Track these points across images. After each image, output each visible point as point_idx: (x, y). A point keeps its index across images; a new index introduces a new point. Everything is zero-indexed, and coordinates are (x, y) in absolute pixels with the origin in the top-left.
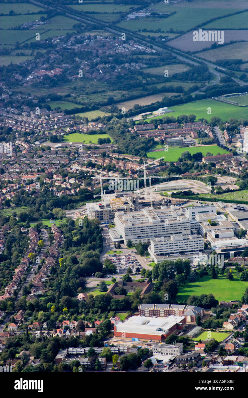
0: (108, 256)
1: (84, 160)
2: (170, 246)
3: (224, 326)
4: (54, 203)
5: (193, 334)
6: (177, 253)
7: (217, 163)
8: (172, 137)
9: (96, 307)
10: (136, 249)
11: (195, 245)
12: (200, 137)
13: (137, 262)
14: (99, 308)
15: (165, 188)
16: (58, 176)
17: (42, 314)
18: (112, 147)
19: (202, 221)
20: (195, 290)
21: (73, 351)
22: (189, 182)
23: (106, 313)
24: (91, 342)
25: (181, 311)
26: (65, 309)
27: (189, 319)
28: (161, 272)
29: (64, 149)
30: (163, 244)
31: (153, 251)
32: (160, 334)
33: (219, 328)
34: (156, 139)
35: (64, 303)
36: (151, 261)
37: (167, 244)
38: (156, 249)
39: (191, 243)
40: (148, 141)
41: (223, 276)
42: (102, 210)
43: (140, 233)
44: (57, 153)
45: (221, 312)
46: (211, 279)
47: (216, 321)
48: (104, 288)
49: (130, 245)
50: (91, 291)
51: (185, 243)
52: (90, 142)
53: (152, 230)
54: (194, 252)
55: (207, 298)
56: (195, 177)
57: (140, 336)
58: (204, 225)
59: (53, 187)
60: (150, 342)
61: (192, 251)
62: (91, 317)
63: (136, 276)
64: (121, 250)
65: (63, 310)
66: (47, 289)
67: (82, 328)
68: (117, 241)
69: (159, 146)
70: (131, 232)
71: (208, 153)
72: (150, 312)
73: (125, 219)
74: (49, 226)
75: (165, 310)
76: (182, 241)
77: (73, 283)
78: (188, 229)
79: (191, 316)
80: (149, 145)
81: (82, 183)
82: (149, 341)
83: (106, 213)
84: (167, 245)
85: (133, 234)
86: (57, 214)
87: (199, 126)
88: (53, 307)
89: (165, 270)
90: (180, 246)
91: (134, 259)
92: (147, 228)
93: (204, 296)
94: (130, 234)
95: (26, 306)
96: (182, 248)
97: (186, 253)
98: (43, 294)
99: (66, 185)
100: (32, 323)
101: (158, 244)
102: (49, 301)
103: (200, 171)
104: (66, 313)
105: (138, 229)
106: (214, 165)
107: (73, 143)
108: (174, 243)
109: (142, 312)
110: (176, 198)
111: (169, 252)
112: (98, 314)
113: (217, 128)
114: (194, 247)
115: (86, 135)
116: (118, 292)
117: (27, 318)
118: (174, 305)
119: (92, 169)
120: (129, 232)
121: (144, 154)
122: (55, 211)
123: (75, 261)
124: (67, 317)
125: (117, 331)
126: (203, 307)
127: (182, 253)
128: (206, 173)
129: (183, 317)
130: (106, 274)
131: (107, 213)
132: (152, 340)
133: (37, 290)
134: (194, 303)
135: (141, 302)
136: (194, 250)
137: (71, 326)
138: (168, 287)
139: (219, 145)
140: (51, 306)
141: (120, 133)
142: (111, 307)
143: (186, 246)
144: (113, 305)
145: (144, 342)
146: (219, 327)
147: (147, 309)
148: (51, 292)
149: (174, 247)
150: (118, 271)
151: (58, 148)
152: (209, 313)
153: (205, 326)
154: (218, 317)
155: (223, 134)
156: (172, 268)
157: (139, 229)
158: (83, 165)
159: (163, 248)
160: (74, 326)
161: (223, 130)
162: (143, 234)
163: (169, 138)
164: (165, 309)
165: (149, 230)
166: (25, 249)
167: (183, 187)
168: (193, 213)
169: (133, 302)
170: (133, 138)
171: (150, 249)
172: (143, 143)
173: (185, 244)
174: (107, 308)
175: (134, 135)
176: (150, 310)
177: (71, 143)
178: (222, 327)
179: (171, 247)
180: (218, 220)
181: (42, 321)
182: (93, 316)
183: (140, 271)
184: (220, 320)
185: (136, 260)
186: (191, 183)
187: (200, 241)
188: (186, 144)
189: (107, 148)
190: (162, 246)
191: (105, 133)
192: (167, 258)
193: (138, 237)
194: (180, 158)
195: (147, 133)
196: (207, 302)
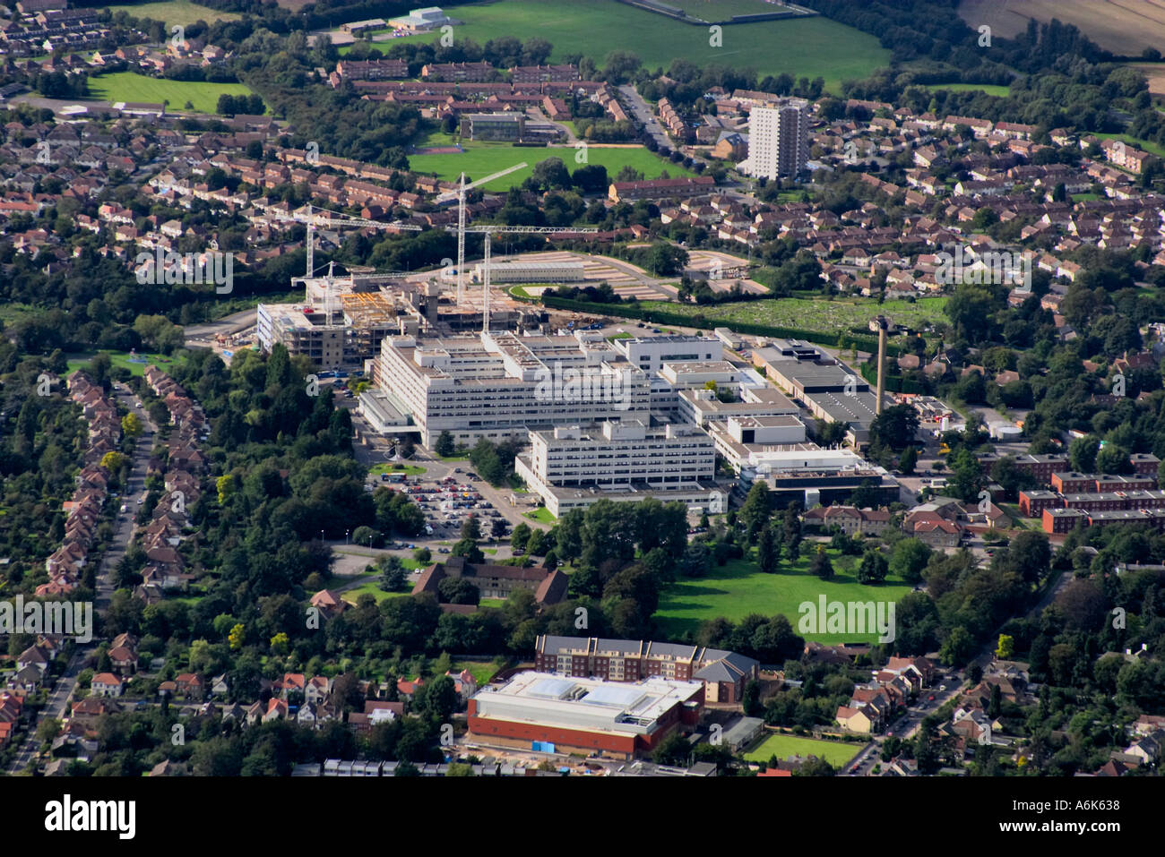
0: (379, 479)
1: (190, 165)
2: (600, 457)
3: (840, 720)
4: (131, 298)
5: (739, 739)
6: (623, 481)
7: (663, 204)
8: (478, 110)
9: (387, 638)
10: (474, 462)
11: (687, 459)
12: (578, 116)
13: (484, 503)
14: (395, 640)
15: (510, 276)
16: (115, 211)
17: (204, 648)
18: (274, 128)
19: (686, 386)
20: (709, 604)
21: (338, 771)
22: (583, 260)
23: (422, 657)
24: (400, 743)
25: (683, 665)
26: (279, 638)
27: (712, 693)
28: (589, 539)
29: (100, 121)
30: (577, 449)
31: (543, 472)
32: (630, 732)
33: (823, 728)
34: (427, 113)
35: (275, 617)
36: (533, 505)
37: (593, 449)
38: (553, 462)
39: (674, 451)
40: (401, 115)
41: (797, 565)
42: (319, 328)
43: (478, 410)
44: (78, 135)
45: (819, 675)
46: (755, 570)
47: (810, 702)
48: (397, 580)
49: (446, 448)
50: (348, 586)
51: (654, 451)
52: (189, 106)
53: (520, 401)
54: (680, 484)
55: (768, 629)
56: (603, 246)
57: (560, 737)
58: (696, 397)
59: (111, 246)
60: (595, 756)
61: (674, 479)
62: (371, 667)
63: (496, 547)
64: (416, 463)
65: (273, 641)
66: (196, 573)
67: (356, 700)
68: (396, 435)
69: (440, 138)
70: (449, 404)
71: (627, 170)
72: (574, 664)
73: (423, 359)
74: (134, 373)
75: (627, 660)
76: (643, 444)
77: (288, 556)
78: (640, 409)
79: (720, 684)
80: (406, 130)
81: (210, 238)
82: (592, 752)
83: (331, 341)
84: (591, 453)
85: (454, 411)
86: (150, 336)
87: (568, 78)
88: (238, 628)
89: (603, 530)
90: (636, 460)
91: (471, 494)
92: (505, 394)
93: (754, 623)
94: (446, 411)
95: (142, 621)
96: (640, 468)
97: (652, 485)
98: (184, 588)
99: (155, 241)
100: (170, 677)
101: (562, 445)
102: (217, 608)
103: (612, 229)
104: (282, 651)
105: (474, 395)
106: (655, 212)
107: (128, 106)
108: (615, 446)
109: (549, 663)
110: (559, 308)
111: (596, 477)
112: (392, 660)
113: (631, 90)
114: (681, 466)
115: (165, 81)
116: (454, 595)
117: (150, 659)
118: (657, 645)
119: (230, 195)
120: (442, 404)
121: (398, 159)
122: (142, 322)
123: (275, 486)
124: (287, 665)
125: (480, 716)
126: (754, 658)
127: (639, 483)
128: (633, 236)
129: (697, 686)
130: (386, 537)
131: (335, 341)
132: (600, 752)
133: (163, 572)
134: (722, 643)
135: (542, 630)
136: (680, 474)
137: (311, 692)
138: (627, 584)
139: (654, 146)
140: (230, 626)
141: (289, 81)
142: (436, 641)
143: (654, 459)
144: (443, 635)
145: (572, 755)
146: (821, 723)
147: (564, 651)
148: (211, 582)
149: (614, 461)
150: (429, 529)
151: (75, 116)
152: (775, 678)
153: (774, 719)
154: (812, 692)
155: (657, 112)
156: (625, 528)
157: (478, 396)
158: (193, 180)
159: (579, 462)
160: (320, 692)
161: (655, 97)
162: (487, 414)
163: (468, 111)
164: (627, 655)
165: (511, 402)
166: (77, 441)
167: (570, 275)
168: (642, 358)
169: (512, 629)
170: (342, 102)
171: (528, 463)
172: (384, 120)
173: (653, 455)
174: (424, 642)
175: (343, 92)
176: (574, 657)
177: (119, 106)
178: (830, 724)
179: (603, 461)
180: (742, 385)
181: (206, 670)
182: (377, 666)
183: (505, 532)
184: (823, 702)
185: (482, 499)
186: (590, 263)
187: (701, 445)
188: (533, 134)
189: (255, 129)
190: (573, 454)
191: (232, 79)
192: (592, 496)
193: (471, 423)
194: (529, 180)
195: (388, 89)
196: (766, 641)
